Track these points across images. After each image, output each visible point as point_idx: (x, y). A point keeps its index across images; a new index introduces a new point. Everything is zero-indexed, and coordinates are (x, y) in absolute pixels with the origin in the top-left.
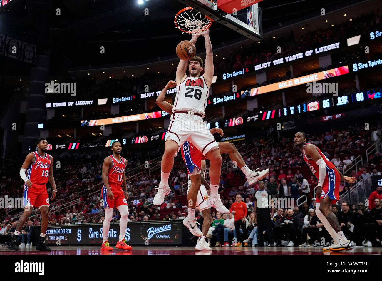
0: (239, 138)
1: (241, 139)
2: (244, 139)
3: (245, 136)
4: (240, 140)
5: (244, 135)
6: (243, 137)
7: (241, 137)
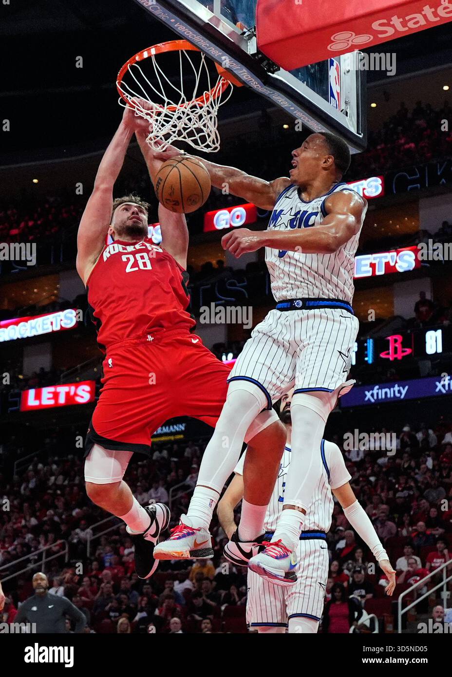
0: (166, 434)
1: (172, 438)
2: (182, 436)
3: (185, 427)
4: (170, 440)
5: (181, 426)
6: (178, 429)
7: (173, 430)
